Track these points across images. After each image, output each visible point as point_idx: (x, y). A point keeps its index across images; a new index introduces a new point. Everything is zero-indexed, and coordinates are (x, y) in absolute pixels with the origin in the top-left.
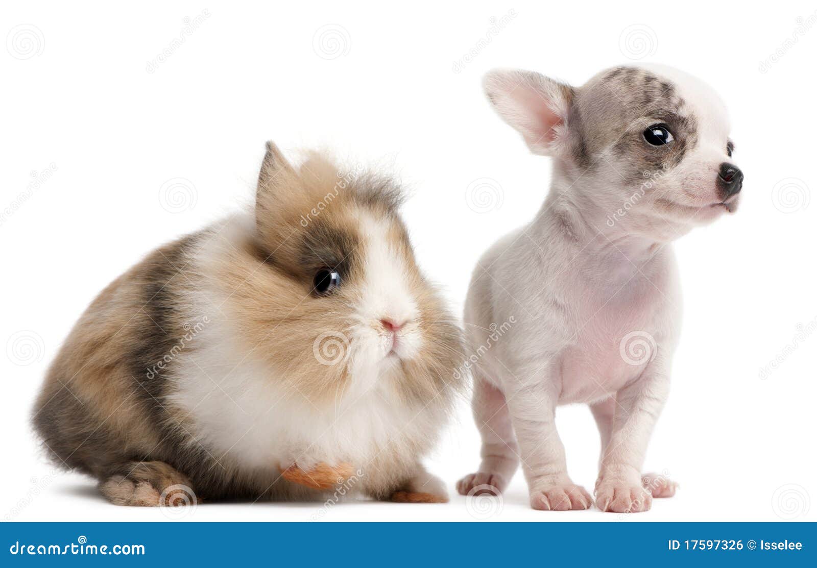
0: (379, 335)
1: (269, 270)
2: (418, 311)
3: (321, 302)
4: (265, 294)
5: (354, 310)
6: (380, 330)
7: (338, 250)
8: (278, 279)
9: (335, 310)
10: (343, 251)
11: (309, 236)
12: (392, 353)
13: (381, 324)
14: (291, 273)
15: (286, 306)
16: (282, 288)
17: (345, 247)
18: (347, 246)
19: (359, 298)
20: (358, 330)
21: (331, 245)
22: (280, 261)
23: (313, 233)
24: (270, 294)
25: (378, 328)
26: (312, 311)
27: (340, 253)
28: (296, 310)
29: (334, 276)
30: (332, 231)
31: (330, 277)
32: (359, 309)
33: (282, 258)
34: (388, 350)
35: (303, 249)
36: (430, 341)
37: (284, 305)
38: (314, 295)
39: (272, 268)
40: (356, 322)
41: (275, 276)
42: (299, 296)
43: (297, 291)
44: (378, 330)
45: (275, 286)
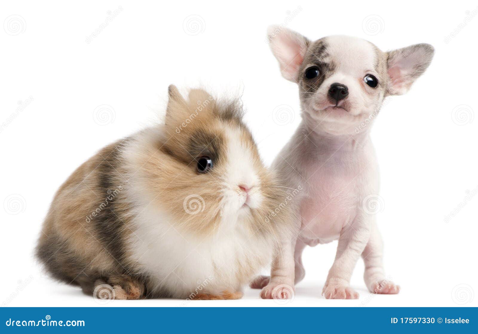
0: (238, 195)
1: (170, 159)
2: (259, 180)
3: (202, 177)
4: (168, 173)
5: (223, 181)
6: (239, 192)
7: (211, 146)
8: (176, 164)
9: (211, 181)
10: (214, 146)
11: (194, 139)
12: (245, 205)
13: (239, 188)
14: (183, 161)
15: (181, 180)
16: (178, 169)
17: (215, 144)
18: (216, 144)
19: (225, 173)
20: (227, 192)
21: (206, 143)
22: (176, 154)
23: (196, 137)
24: (171, 173)
25: (238, 191)
26: (197, 182)
27: (212, 148)
28: (188, 182)
29: (209, 161)
30: (207, 135)
31: (206, 162)
32: (226, 180)
33: (178, 153)
34: (243, 203)
35: (190, 146)
36: (266, 197)
37: (180, 179)
38: (197, 173)
39: (172, 158)
40: (225, 187)
41: (174, 162)
42: (188, 174)
43: (187, 171)
44: (238, 192)
45: (174, 168)
